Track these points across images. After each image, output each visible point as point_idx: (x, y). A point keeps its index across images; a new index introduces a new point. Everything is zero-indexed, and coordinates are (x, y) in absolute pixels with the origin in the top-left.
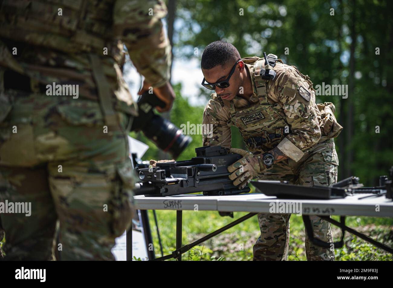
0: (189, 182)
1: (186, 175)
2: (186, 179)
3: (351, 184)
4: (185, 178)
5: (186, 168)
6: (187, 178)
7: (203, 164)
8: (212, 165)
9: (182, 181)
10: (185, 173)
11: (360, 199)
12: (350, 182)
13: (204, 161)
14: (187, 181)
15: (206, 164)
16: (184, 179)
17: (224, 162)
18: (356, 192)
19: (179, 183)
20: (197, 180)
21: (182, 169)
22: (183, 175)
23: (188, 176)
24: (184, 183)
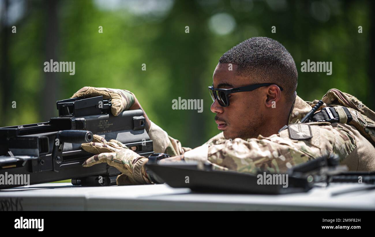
0: (42, 162)
1: (37, 151)
2: (36, 158)
3: (324, 166)
4: (35, 156)
5: (36, 138)
6: (38, 155)
7: (70, 129)
8: (84, 131)
9: (29, 161)
10: (35, 147)
11: (335, 195)
12: (323, 163)
13: (72, 125)
14: (39, 161)
15: (76, 129)
16: (33, 158)
17: (109, 125)
18: (335, 181)
19: (24, 164)
20: (58, 159)
21: (30, 139)
22: (31, 151)
23: (40, 153)
24: (34, 164)
